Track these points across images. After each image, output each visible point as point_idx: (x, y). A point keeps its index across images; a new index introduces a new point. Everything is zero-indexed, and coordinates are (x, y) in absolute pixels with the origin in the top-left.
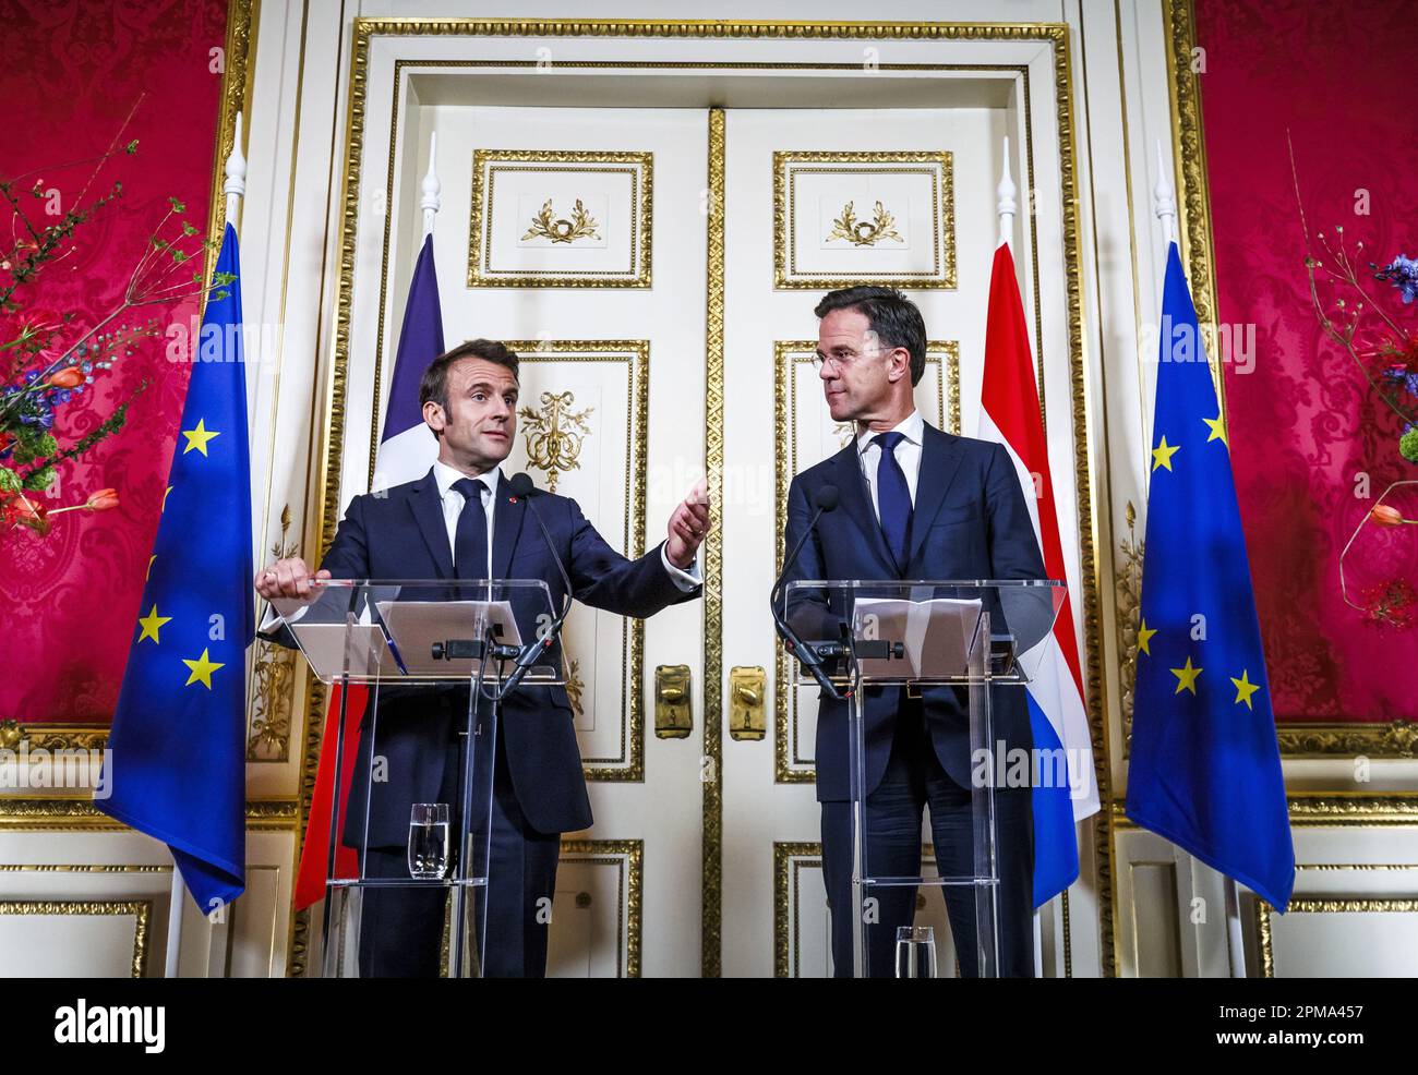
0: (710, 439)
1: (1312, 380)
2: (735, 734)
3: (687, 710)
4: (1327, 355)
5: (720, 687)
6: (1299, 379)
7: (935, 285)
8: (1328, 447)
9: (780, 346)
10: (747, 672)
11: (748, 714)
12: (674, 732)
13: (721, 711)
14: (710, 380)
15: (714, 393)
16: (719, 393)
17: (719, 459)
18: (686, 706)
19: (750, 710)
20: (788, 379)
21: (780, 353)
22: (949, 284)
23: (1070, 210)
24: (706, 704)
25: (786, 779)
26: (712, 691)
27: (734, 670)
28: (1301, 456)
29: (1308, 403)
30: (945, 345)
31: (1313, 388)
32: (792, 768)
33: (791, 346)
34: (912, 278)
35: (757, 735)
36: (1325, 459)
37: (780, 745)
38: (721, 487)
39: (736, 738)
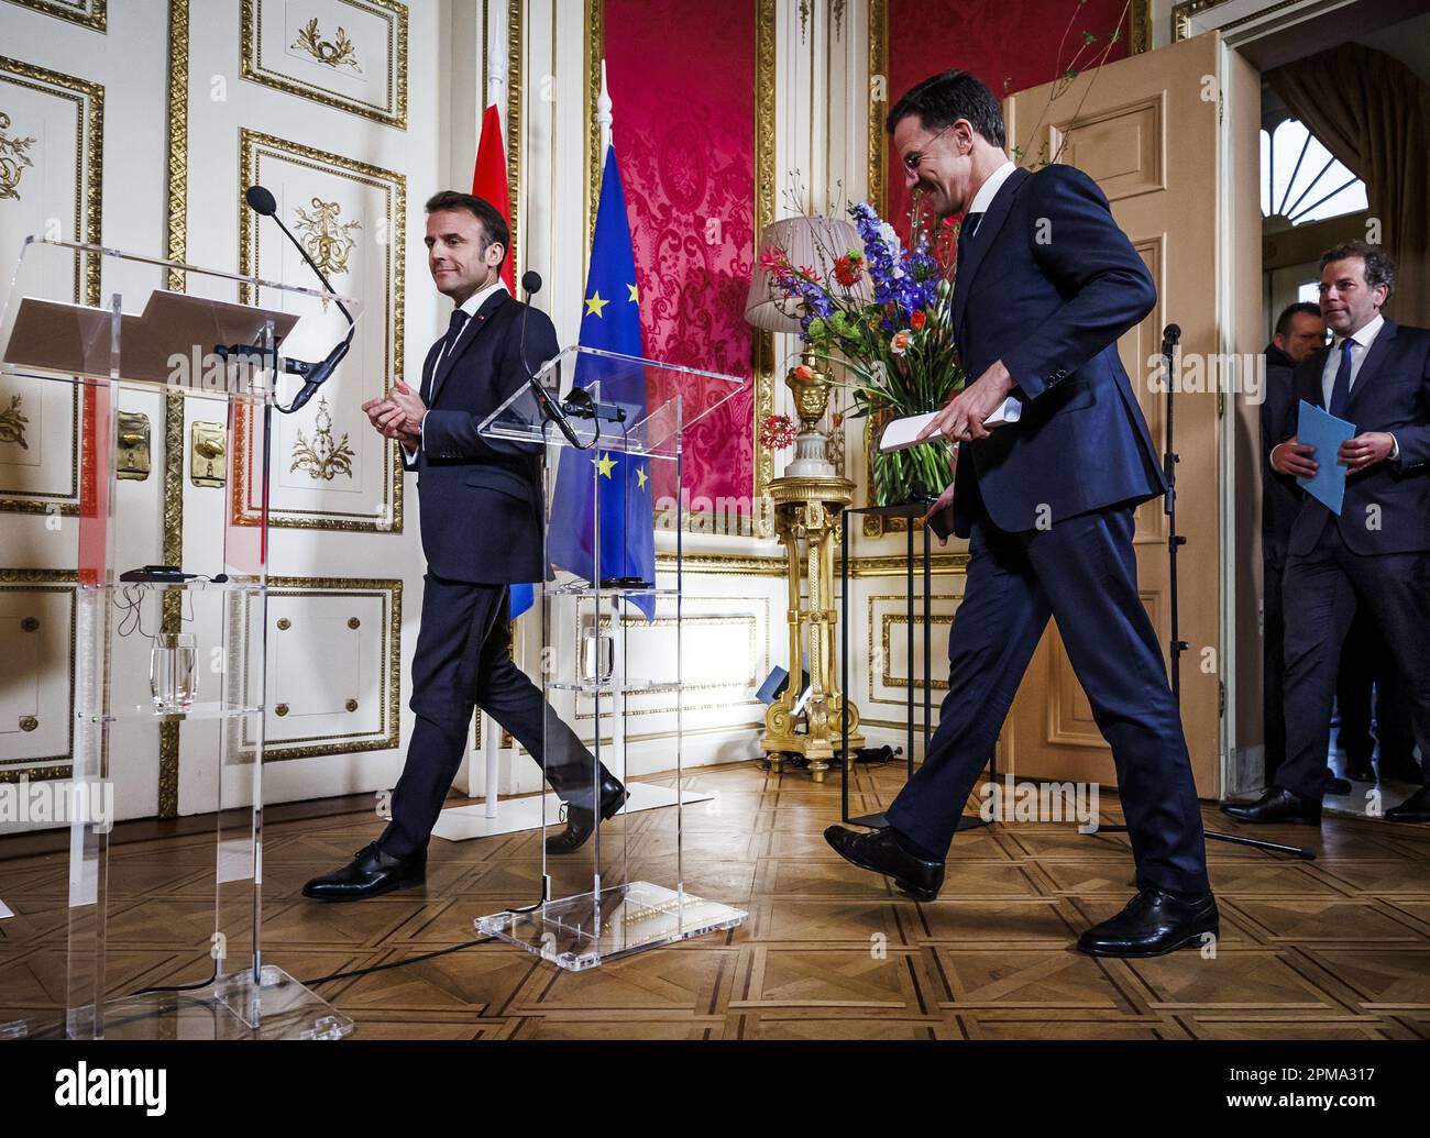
0: (174, 204)
1: (654, 273)
2: (196, 480)
3: (146, 455)
4: (664, 259)
5: (182, 437)
6: (647, 271)
7: (389, 121)
8: (660, 323)
9: (248, 134)
10: (210, 427)
11: (210, 465)
12: (131, 474)
13: (182, 458)
14: (174, 147)
15: (177, 160)
16: (183, 161)
17: (183, 226)
18: (146, 451)
19: (213, 461)
20: (252, 167)
21: (247, 140)
22: (398, 123)
23: (514, 93)
24: (167, 452)
25: (243, 522)
26: (172, 442)
27: (195, 424)
28: (643, 325)
29: (651, 289)
30: (395, 176)
31: (654, 278)
32: (247, 514)
33: (257, 137)
34: (370, 109)
35: (217, 483)
36: (657, 331)
37: (238, 493)
38: (184, 253)
39: (197, 484)
